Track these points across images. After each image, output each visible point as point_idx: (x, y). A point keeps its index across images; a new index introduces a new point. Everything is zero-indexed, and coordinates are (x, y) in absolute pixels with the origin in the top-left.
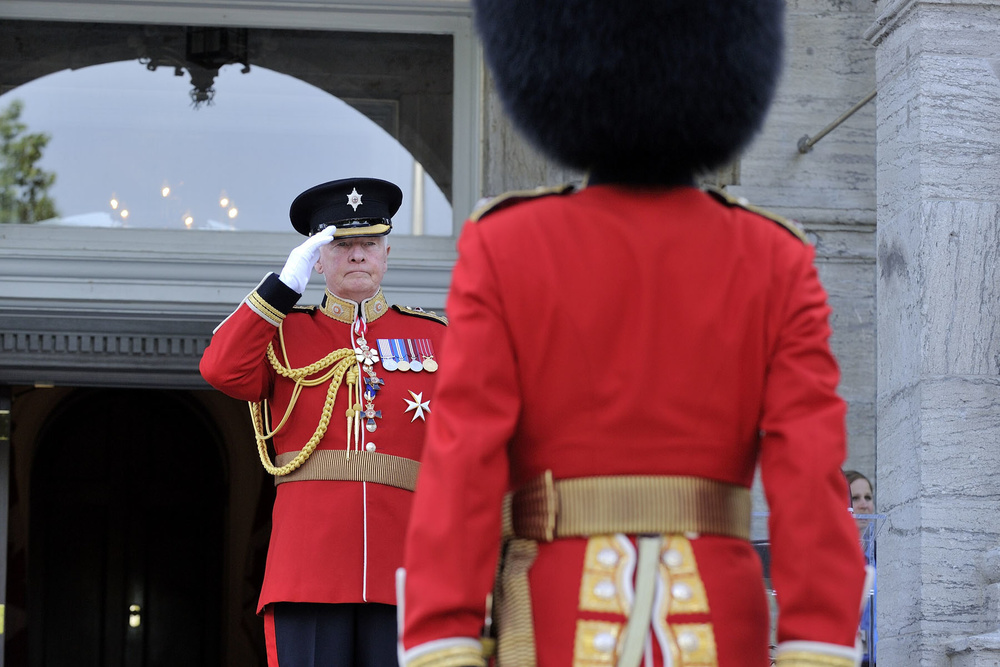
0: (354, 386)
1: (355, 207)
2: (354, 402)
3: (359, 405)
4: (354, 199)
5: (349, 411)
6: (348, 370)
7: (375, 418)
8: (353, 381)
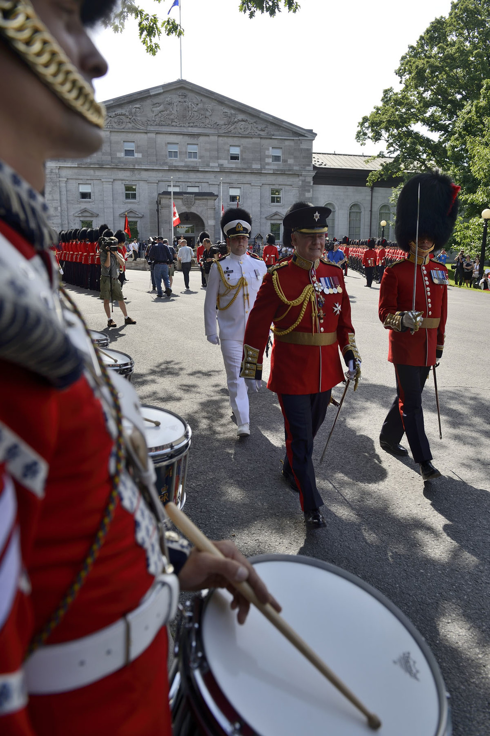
0: (314, 302)
1: (317, 220)
2: (315, 310)
3: (317, 311)
4: (316, 216)
6: (311, 295)
8: (314, 300)
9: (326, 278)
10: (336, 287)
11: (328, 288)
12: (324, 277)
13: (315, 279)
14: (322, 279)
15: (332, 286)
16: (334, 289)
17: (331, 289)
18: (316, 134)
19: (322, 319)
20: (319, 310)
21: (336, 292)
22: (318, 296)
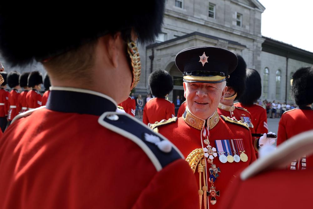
0: (202, 173)
1: (203, 63)
2: (203, 185)
3: (206, 187)
4: (204, 59)
5: (201, 191)
6: (199, 163)
7: (216, 197)
8: (202, 171)
9: (225, 141)
10: (239, 154)
11: (226, 154)
12: (222, 139)
13: (207, 142)
14: (219, 143)
15: (233, 151)
16: (236, 156)
17: (231, 156)
18: (265, 9)
19: (213, 199)
20: (209, 185)
21: (238, 161)
22: (209, 165)
